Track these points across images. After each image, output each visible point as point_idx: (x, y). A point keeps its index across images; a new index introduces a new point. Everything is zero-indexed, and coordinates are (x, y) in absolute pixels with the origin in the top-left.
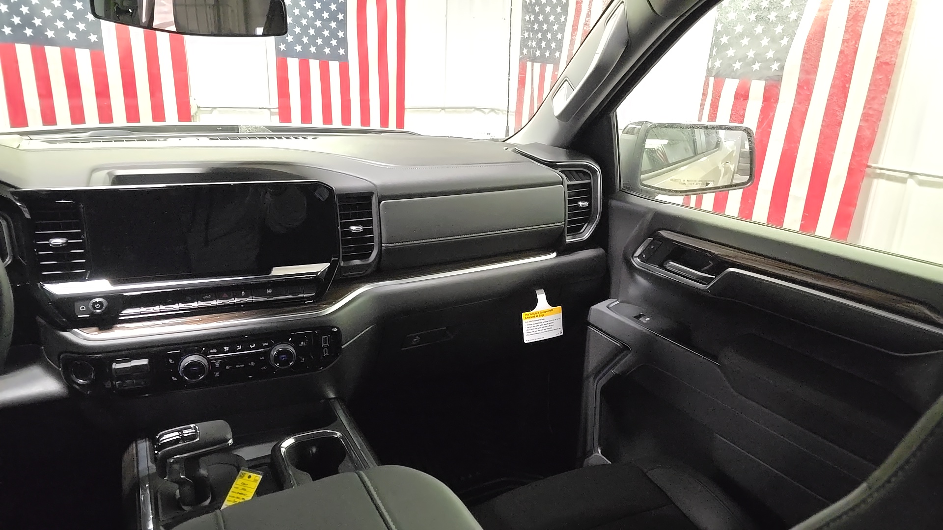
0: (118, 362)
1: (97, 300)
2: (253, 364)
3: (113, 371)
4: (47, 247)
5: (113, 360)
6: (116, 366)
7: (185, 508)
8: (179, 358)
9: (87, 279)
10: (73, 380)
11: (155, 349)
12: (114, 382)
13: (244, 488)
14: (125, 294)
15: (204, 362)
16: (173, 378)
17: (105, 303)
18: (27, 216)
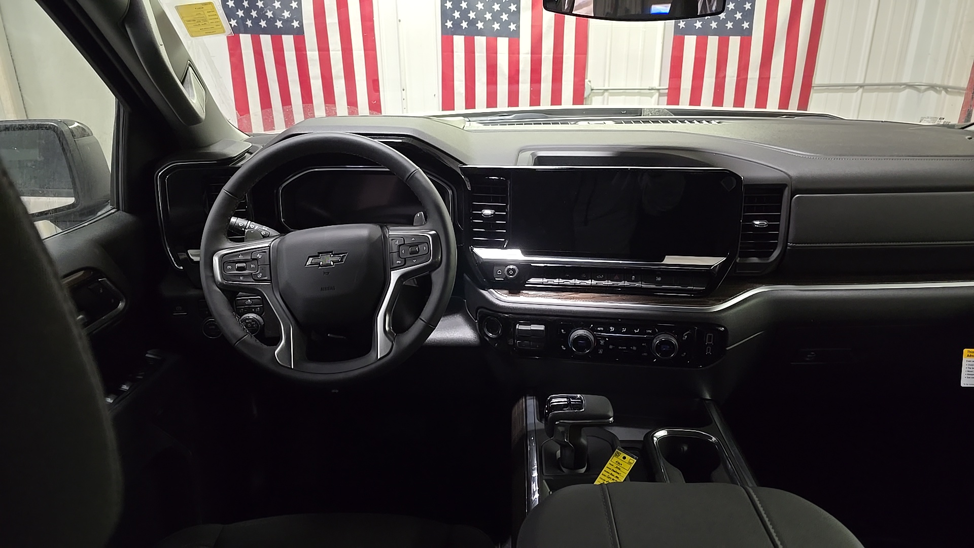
0: (520, 324)
1: (511, 267)
2: (634, 348)
3: (516, 331)
4: (480, 216)
5: (517, 321)
6: (518, 327)
7: (564, 469)
8: (570, 330)
9: (505, 246)
10: (485, 333)
11: (551, 318)
12: (516, 341)
13: (618, 467)
14: (532, 265)
15: (591, 337)
16: (563, 347)
17: (517, 271)
18: (469, 188)
